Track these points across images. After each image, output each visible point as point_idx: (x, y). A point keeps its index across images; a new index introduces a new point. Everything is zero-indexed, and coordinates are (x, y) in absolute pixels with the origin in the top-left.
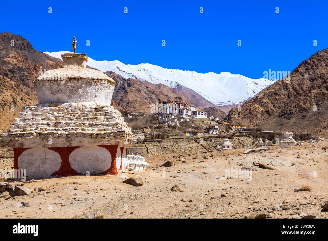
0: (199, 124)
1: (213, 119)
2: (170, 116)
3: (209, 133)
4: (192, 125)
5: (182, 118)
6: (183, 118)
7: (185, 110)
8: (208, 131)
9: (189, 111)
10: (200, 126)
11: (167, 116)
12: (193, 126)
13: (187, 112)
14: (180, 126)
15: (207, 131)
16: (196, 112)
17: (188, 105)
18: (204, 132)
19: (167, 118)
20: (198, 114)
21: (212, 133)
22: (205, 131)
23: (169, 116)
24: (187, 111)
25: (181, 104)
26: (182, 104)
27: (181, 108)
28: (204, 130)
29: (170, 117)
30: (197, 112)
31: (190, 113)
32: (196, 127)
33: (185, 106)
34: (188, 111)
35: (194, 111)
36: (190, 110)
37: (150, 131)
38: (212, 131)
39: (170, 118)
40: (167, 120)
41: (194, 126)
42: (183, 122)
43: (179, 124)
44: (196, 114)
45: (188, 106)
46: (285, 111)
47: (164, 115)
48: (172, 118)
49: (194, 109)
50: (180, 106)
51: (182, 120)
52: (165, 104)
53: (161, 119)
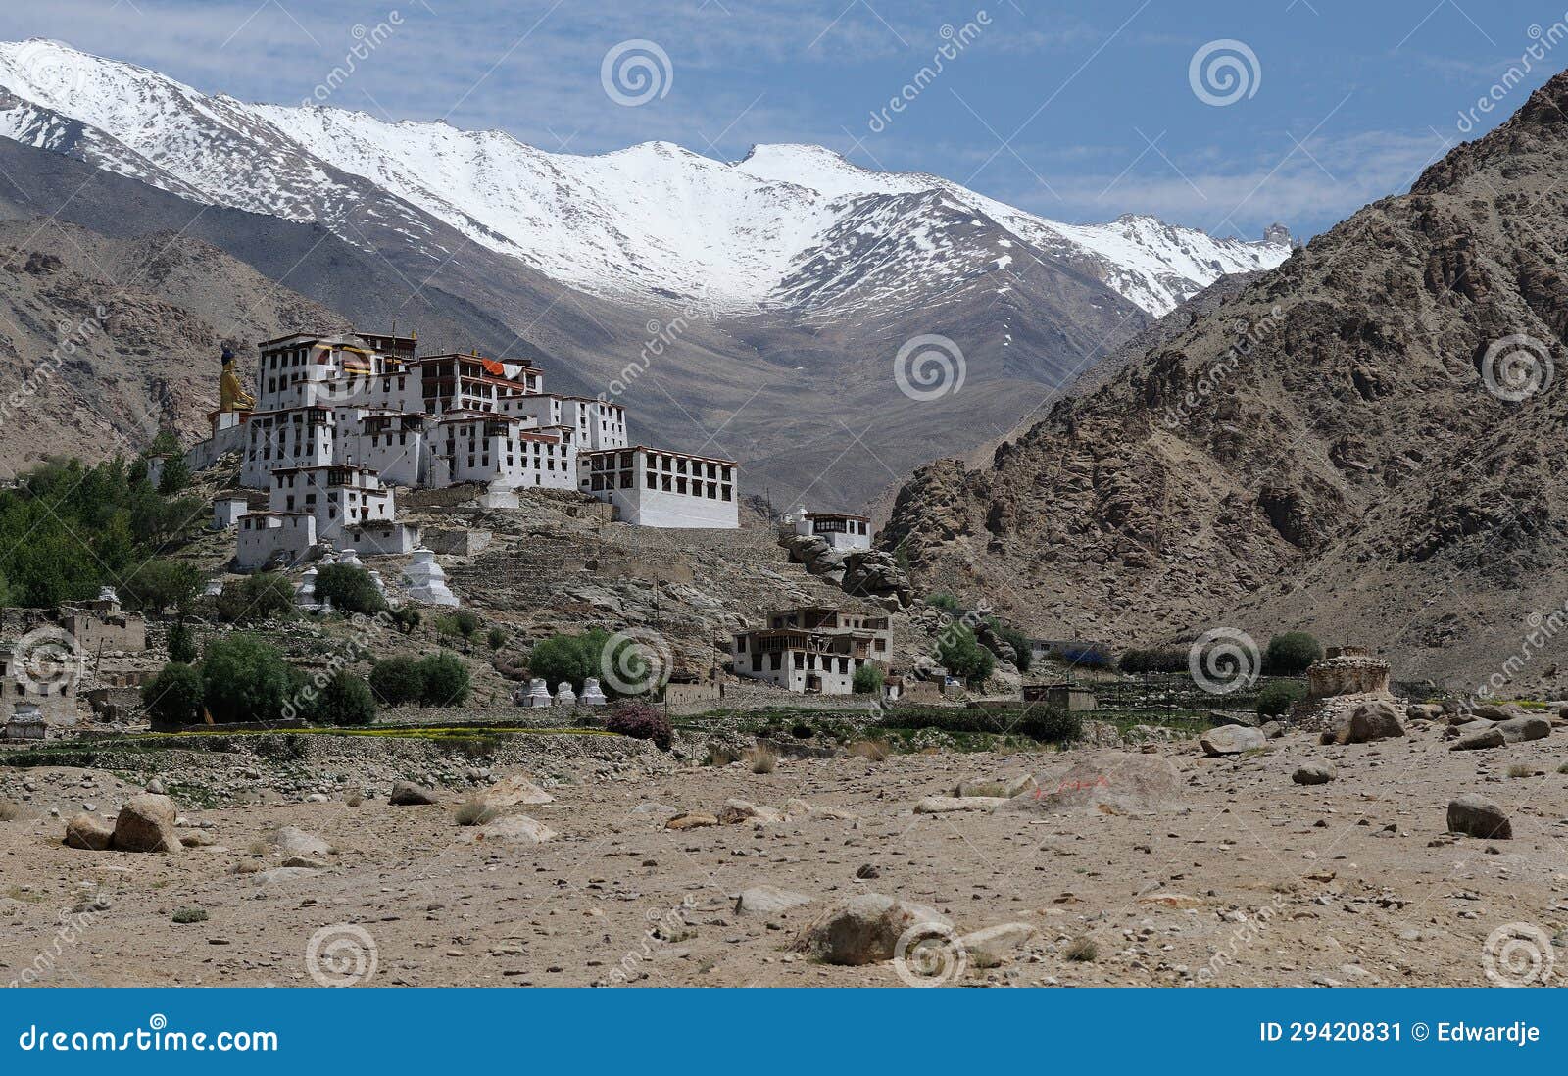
0: (662, 584)
1: (811, 537)
2: (352, 497)
3: (778, 682)
4: (586, 593)
5: (479, 518)
6: (489, 518)
7: (514, 431)
8: (767, 660)
9: (557, 449)
10: (671, 604)
11: (311, 499)
12: (606, 609)
13: (530, 454)
14: (455, 602)
15: (757, 666)
16: (627, 456)
17: (539, 380)
18: (729, 669)
19: (311, 520)
20: (644, 481)
21: (812, 681)
22: (727, 658)
23: (333, 497)
24: (530, 446)
25: (465, 368)
26: (476, 367)
27: (465, 416)
28: (725, 647)
29: (347, 505)
30: (643, 458)
31: (558, 466)
33: (502, 391)
34: (543, 448)
35: (603, 446)
36: (567, 437)
37: (140, 641)
38: (811, 666)
39: (349, 520)
40: (313, 542)
41: (604, 601)
42: (488, 564)
43: (449, 584)
44: (628, 481)
45: (539, 390)
46: (1470, 502)
47: (281, 486)
48: (365, 512)
49: (604, 423)
50: (452, 392)
51: (479, 541)
52: (289, 370)
53: (248, 526)
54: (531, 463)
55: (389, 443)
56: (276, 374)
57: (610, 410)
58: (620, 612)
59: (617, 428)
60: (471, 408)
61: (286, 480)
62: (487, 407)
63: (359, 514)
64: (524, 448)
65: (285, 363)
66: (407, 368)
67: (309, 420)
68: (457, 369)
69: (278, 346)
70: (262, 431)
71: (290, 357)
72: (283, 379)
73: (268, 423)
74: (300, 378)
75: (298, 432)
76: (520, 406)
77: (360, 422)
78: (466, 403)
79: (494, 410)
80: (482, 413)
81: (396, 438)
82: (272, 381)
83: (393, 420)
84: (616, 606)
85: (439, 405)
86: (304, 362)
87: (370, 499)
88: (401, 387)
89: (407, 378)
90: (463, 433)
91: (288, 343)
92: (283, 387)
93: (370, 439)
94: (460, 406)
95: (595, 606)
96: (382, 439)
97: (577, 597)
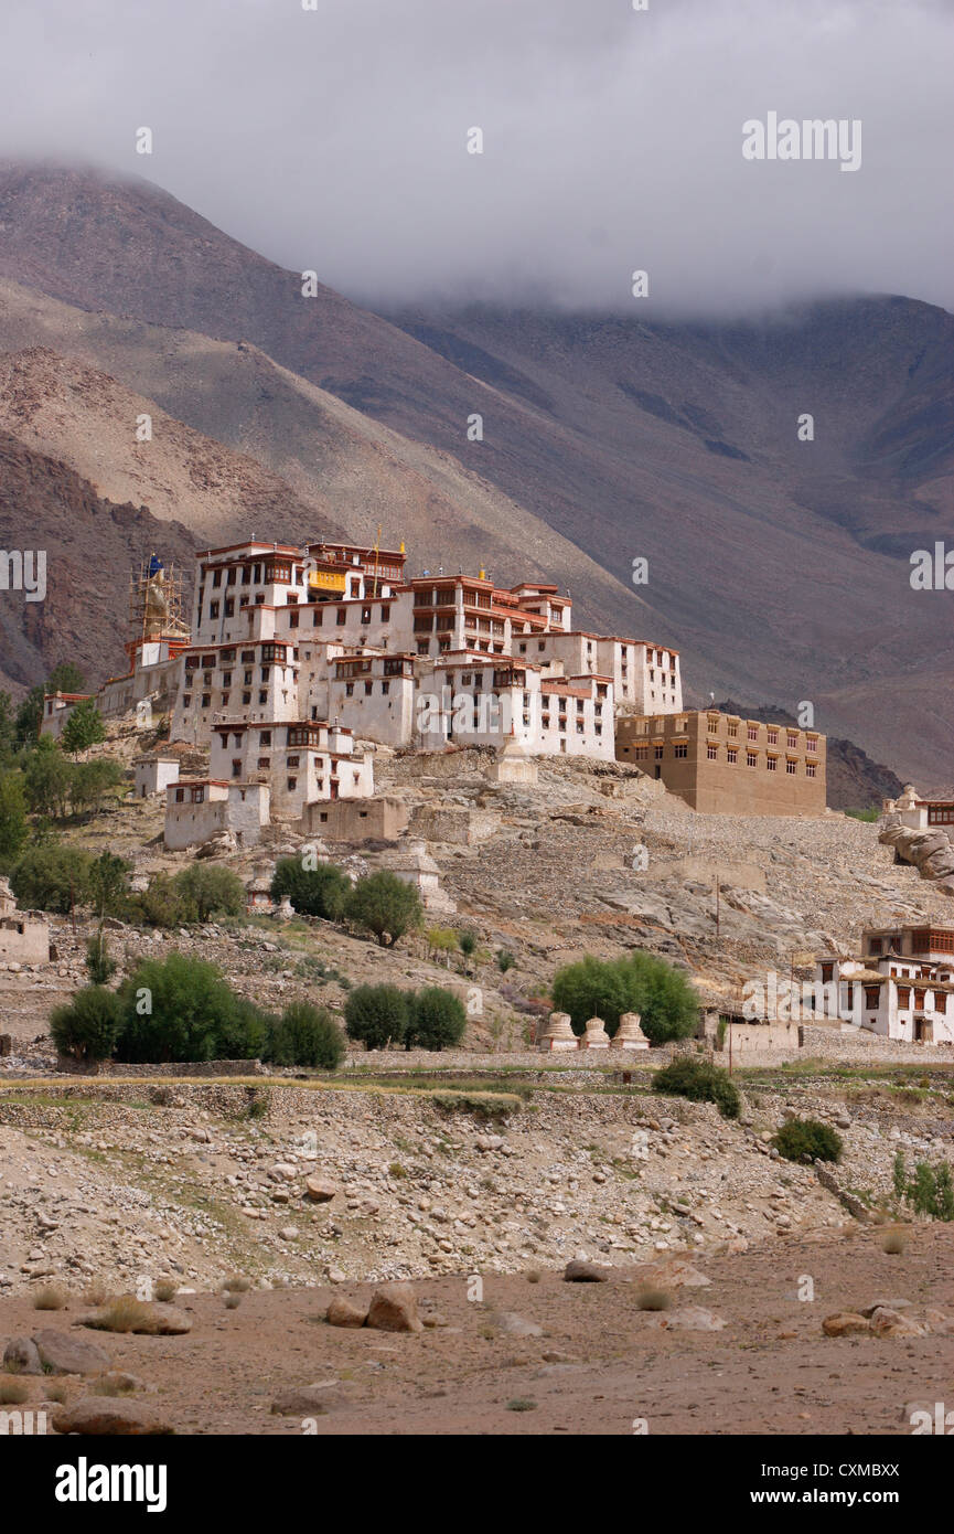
0: (723, 889)
1: (924, 831)
2: (319, 762)
3: (875, 1025)
5: (485, 795)
6: (498, 795)
7: (533, 681)
9: (589, 705)
10: (734, 916)
11: (264, 764)
12: (649, 920)
13: (554, 711)
14: (450, 907)
17: (566, 612)
19: (264, 793)
20: (703, 749)
21: (921, 1025)
23: (293, 762)
24: (554, 700)
25: (470, 592)
26: (485, 594)
27: (469, 659)
29: (311, 774)
32: (685, 927)
33: (517, 626)
34: (571, 703)
36: (602, 690)
38: (920, 1004)
39: (314, 795)
40: (265, 820)
41: (647, 911)
42: (495, 854)
43: (444, 881)
45: (566, 626)
47: (225, 745)
48: (334, 785)
49: (652, 672)
50: (451, 625)
51: (485, 827)
52: (238, 590)
53: (180, 797)
54: (554, 722)
55: (368, 690)
56: (219, 594)
57: (660, 654)
58: (668, 925)
59: (668, 679)
60: (477, 647)
61: (231, 739)
62: (499, 648)
63: (327, 786)
64: (546, 701)
65: (232, 581)
66: (393, 592)
67: (264, 659)
68: (460, 594)
69: (223, 558)
70: (199, 674)
71: (240, 572)
72: (229, 602)
73: (209, 662)
74: (252, 602)
75: (248, 674)
76: (542, 647)
77: (329, 663)
78: (471, 643)
79: (507, 652)
80: (491, 656)
81: (377, 687)
82: (214, 605)
83: (374, 662)
84: (663, 917)
85: (434, 644)
86: (257, 580)
87: (341, 764)
88: (385, 616)
89: (393, 607)
90: (466, 681)
91: (236, 555)
92: (229, 613)
93: (342, 686)
94: (463, 645)
95: (635, 917)
96: (359, 686)
97: (613, 905)
